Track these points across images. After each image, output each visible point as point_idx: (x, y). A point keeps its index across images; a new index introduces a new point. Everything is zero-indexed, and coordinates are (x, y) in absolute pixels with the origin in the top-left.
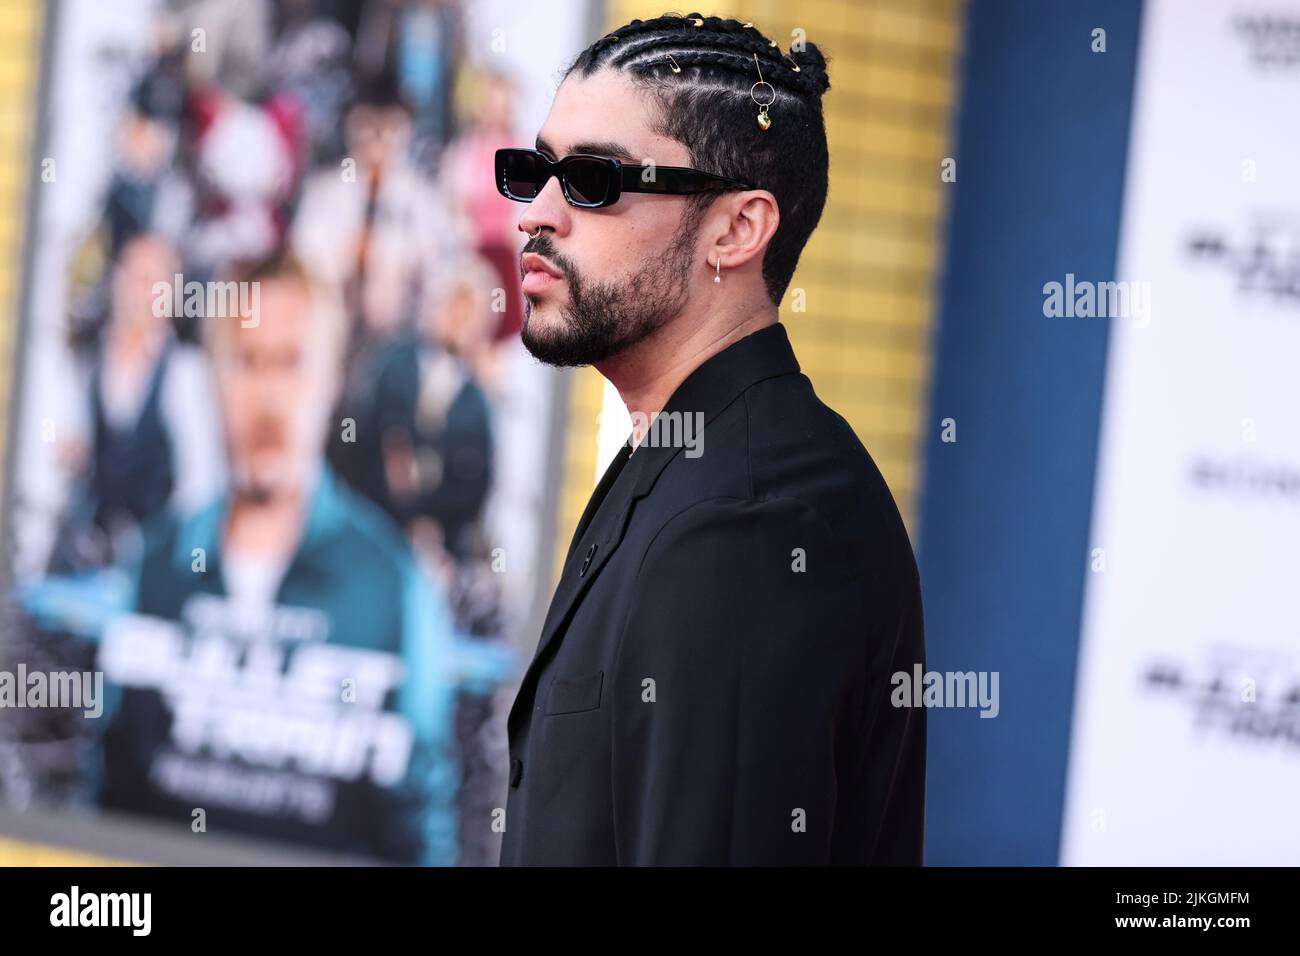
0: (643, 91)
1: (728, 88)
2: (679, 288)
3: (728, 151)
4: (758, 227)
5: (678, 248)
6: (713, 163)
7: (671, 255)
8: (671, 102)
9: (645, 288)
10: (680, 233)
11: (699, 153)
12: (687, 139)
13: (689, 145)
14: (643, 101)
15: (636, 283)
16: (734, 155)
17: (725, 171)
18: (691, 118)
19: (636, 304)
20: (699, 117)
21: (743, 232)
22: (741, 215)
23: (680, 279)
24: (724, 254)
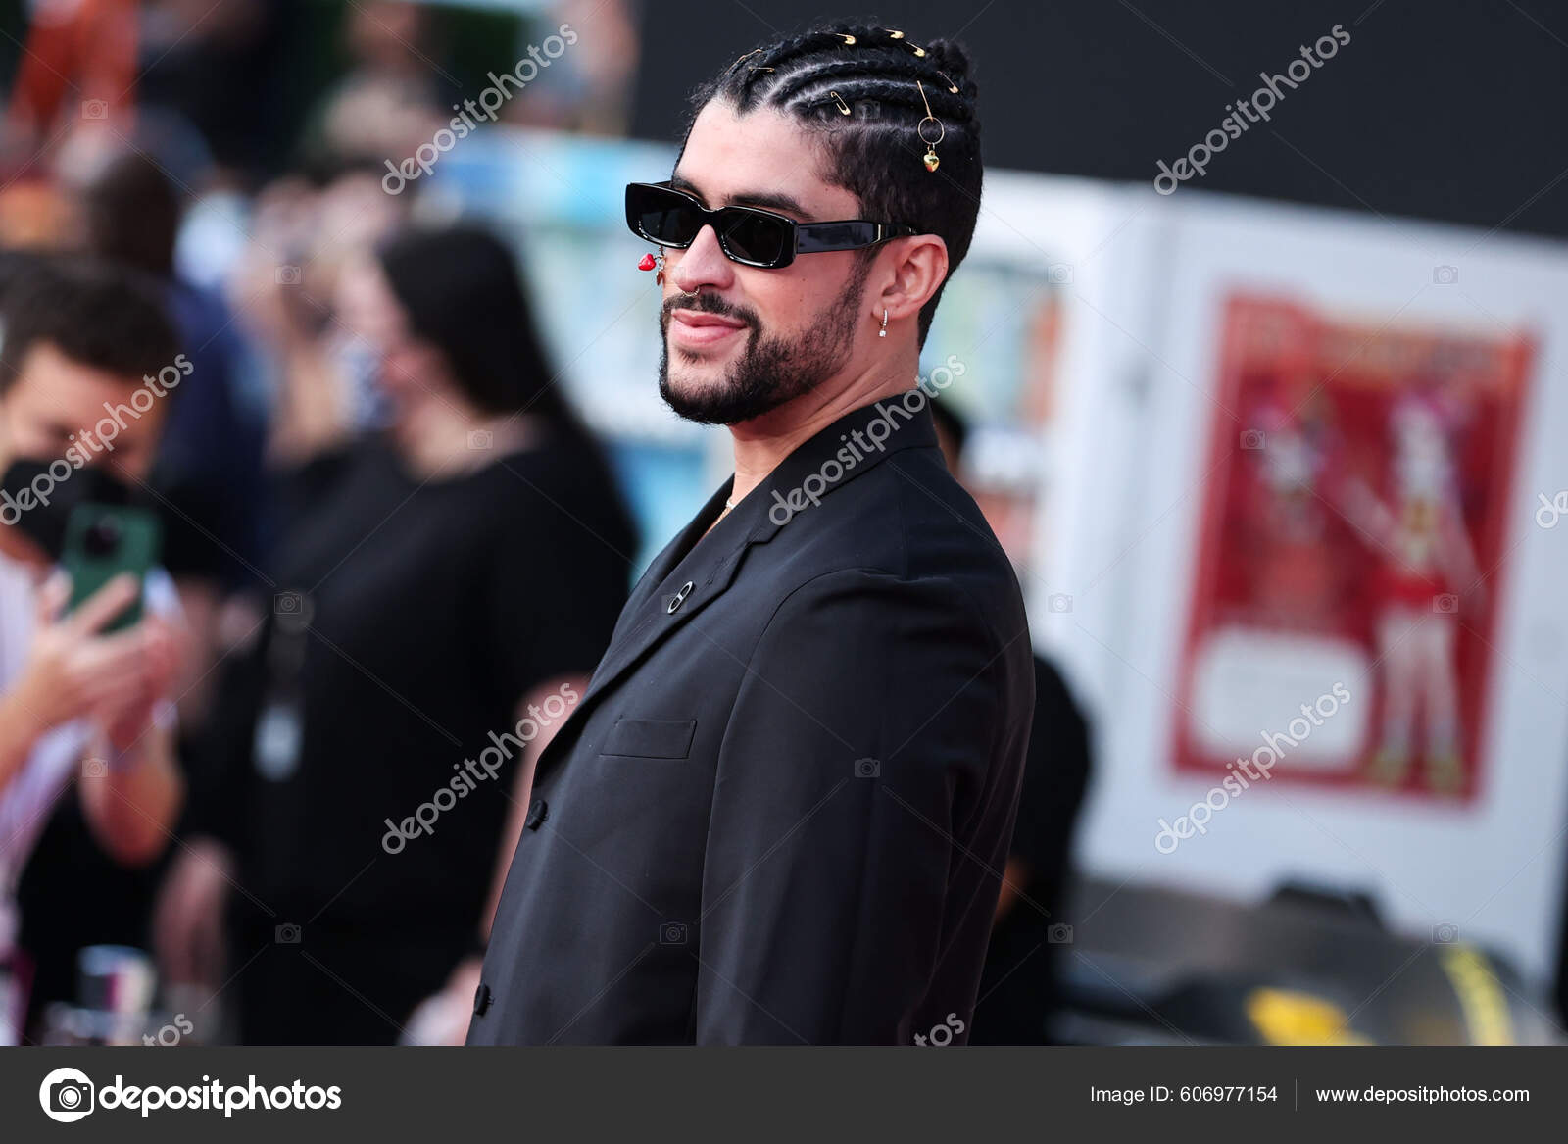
0: (810, 136)
1: (896, 127)
2: (843, 344)
3: (898, 196)
4: (926, 275)
5: (846, 302)
6: (882, 211)
7: (838, 310)
8: (840, 148)
9: (815, 346)
10: (847, 286)
11: (869, 202)
12: (857, 188)
13: (859, 193)
14: (810, 148)
15: (807, 341)
16: (904, 200)
17: (893, 218)
18: (861, 164)
19: (803, 364)
20: (869, 162)
21: (910, 281)
22: (909, 262)
23: (845, 335)
24: (891, 305)
